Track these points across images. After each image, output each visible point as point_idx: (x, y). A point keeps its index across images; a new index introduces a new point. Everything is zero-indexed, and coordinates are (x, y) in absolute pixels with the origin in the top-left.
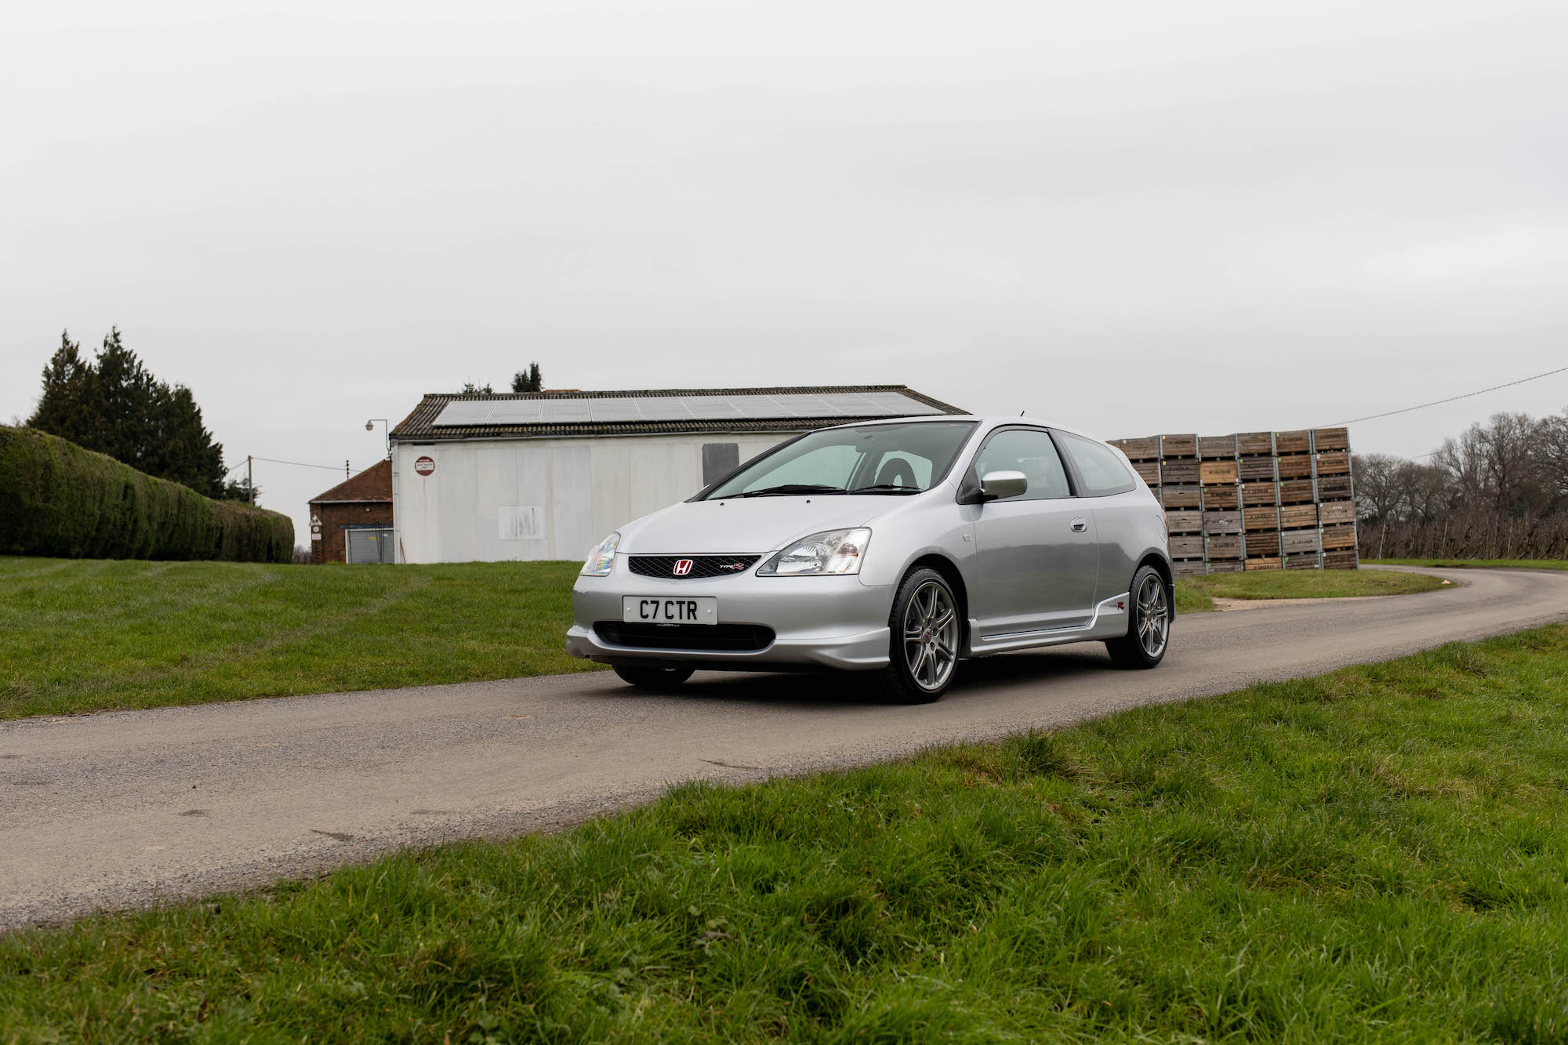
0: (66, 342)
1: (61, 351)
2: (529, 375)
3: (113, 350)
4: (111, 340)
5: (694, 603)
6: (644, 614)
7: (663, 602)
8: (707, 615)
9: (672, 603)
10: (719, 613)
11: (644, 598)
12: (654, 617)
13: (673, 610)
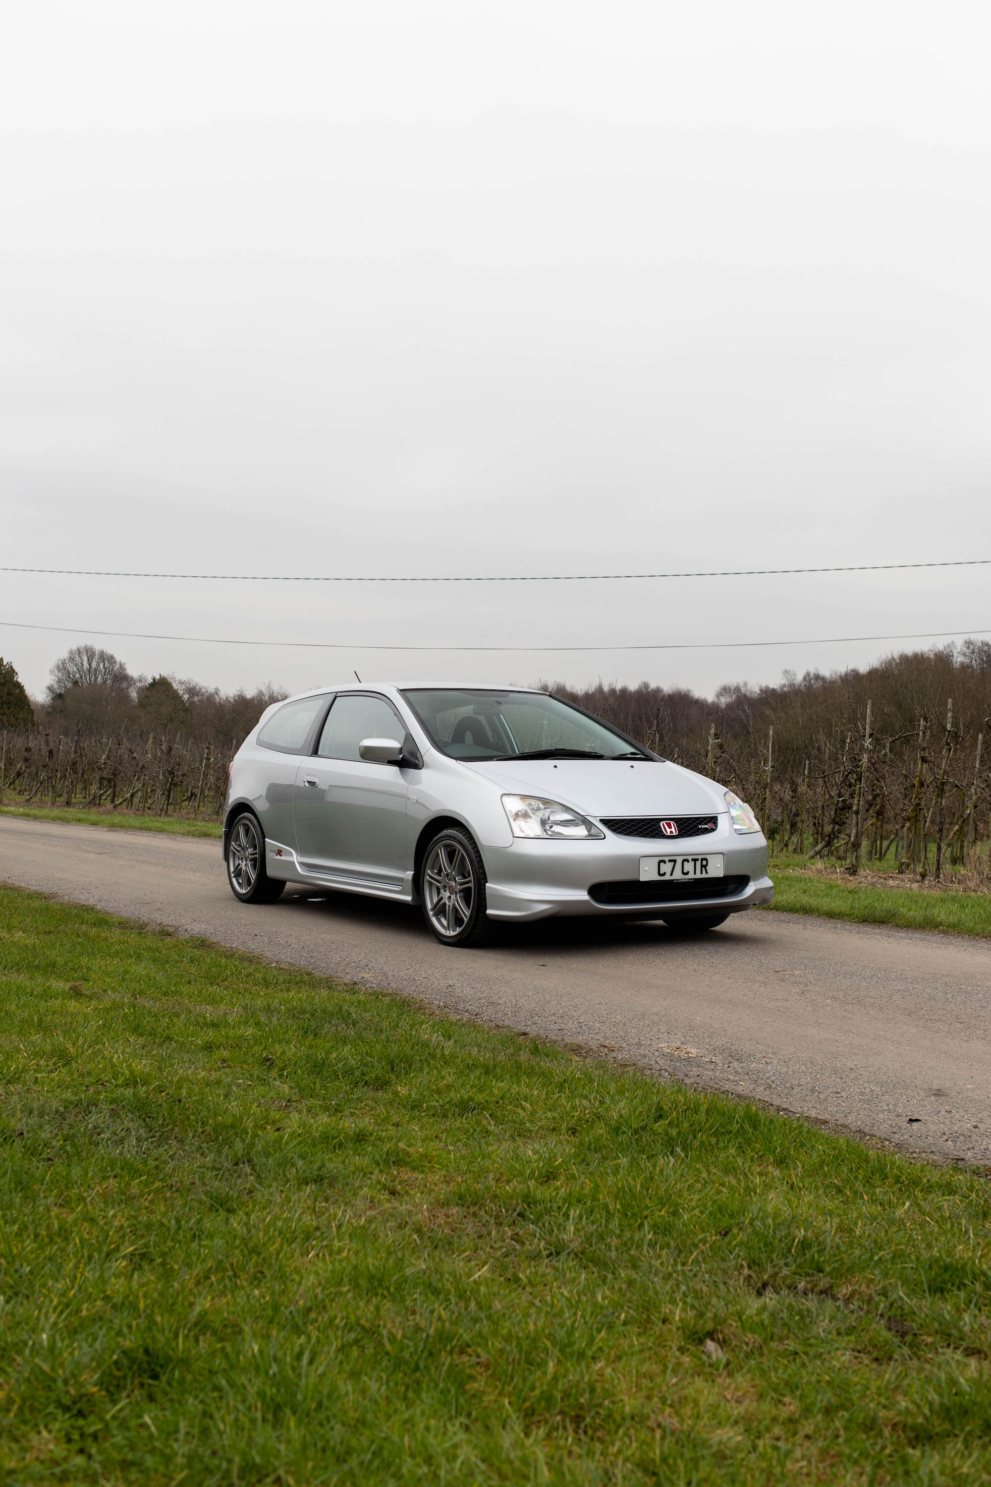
5: (706, 859)
6: (662, 872)
7: (679, 860)
8: (716, 870)
9: (687, 861)
10: (726, 866)
11: (662, 858)
12: (671, 875)
13: (689, 867)
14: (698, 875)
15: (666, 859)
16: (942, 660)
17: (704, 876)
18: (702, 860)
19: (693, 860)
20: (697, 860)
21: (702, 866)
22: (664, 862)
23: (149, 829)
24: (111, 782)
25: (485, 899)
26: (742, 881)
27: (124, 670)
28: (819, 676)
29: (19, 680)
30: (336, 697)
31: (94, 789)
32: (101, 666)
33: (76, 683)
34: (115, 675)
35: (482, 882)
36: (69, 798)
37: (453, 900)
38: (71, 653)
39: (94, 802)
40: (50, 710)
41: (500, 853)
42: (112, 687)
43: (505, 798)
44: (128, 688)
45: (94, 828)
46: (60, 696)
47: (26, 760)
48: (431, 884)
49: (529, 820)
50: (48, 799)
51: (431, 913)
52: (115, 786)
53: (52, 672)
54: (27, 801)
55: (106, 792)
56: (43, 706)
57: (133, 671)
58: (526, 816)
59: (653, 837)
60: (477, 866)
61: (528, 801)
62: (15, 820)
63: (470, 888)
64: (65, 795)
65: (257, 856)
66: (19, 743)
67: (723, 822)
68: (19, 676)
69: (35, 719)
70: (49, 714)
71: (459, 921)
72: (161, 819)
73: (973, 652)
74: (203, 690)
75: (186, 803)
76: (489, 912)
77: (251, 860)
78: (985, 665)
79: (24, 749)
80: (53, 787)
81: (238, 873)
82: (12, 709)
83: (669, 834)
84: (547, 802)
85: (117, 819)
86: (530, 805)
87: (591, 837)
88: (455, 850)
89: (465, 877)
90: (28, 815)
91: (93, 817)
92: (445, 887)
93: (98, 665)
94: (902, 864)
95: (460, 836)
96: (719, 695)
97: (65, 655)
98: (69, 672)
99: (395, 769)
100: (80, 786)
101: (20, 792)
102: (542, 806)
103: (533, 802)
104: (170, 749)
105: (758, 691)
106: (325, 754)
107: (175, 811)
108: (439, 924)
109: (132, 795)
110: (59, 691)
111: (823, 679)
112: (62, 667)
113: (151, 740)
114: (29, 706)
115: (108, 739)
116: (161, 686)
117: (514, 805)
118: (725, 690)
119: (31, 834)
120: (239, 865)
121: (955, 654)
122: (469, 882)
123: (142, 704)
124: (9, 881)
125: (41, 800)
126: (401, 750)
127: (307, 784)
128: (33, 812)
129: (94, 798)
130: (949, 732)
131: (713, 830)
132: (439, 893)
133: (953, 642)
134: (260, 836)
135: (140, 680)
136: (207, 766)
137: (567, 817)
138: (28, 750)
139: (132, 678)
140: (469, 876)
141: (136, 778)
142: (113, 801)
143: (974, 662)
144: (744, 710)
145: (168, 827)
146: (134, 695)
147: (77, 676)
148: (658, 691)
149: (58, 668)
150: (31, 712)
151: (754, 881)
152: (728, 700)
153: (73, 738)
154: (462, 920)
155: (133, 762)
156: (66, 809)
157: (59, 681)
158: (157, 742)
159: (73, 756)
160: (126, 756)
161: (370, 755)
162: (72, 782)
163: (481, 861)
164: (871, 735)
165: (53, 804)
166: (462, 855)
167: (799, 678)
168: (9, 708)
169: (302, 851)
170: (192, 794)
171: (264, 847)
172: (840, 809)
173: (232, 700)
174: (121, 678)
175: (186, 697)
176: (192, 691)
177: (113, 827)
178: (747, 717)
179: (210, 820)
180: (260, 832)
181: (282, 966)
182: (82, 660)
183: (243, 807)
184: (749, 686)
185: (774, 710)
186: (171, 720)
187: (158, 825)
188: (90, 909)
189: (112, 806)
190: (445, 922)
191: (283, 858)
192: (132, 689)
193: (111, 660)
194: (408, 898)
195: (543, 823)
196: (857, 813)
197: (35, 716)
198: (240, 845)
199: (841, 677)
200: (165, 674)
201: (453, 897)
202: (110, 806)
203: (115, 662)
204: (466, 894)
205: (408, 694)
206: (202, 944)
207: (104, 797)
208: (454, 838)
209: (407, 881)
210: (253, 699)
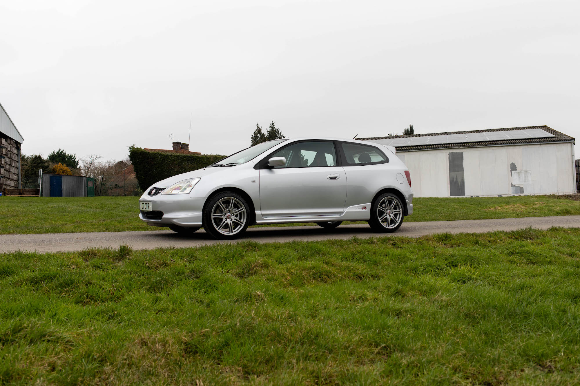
0: (258, 127)
1: (256, 130)
2: (409, 129)
3: (272, 129)
4: (272, 125)
5: (149, 204)
11: (142, 203)
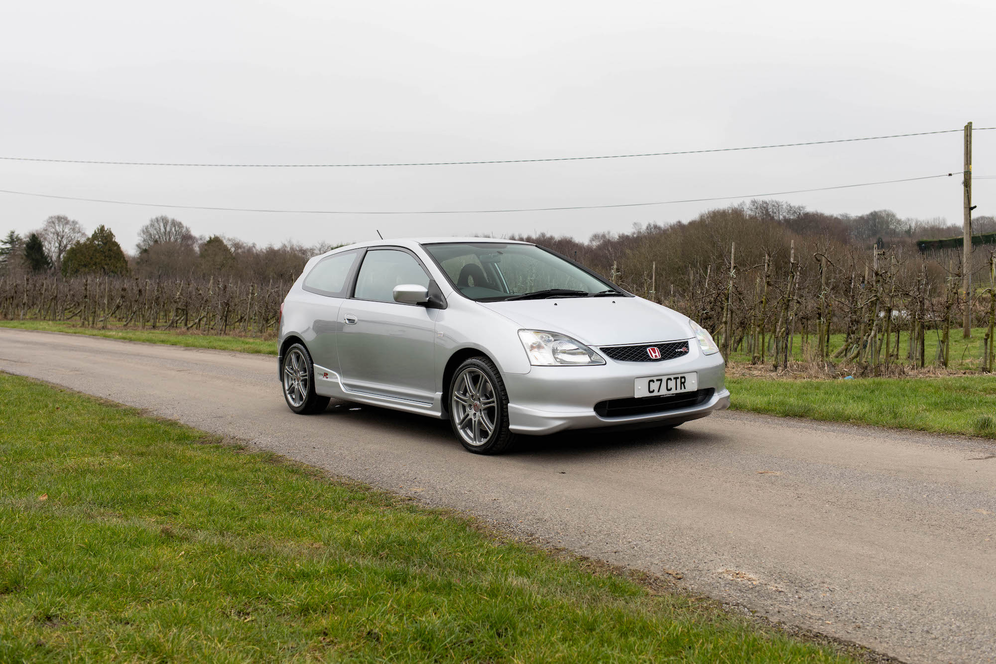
5: (684, 377)
6: (651, 390)
7: (664, 379)
8: (692, 385)
9: (670, 379)
10: (700, 382)
11: (651, 379)
12: (659, 391)
13: (672, 384)
14: (679, 391)
15: (655, 379)
16: (737, 214)
17: (683, 391)
18: (682, 378)
19: (674, 378)
20: (678, 378)
21: (682, 383)
22: (653, 381)
23: (214, 348)
24: (184, 311)
25: (507, 416)
26: (707, 393)
27: (189, 232)
28: (656, 226)
29: (116, 240)
30: (367, 251)
31: (172, 314)
32: (173, 229)
33: (156, 241)
34: (183, 235)
35: (504, 402)
36: (155, 323)
37: (476, 416)
38: (152, 221)
39: (173, 325)
40: (139, 260)
41: (518, 378)
42: (181, 244)
43: (521, 333)
44: (192, 245)
45: (174, 348)
46: (145, 251)
47: (123, 297)
48: (457, 402)
49: (542, 350)
50: (139, 324)
51: (459, 427)
52: (187, 314)
53: (139, 235)
54: (125, 326)
55: (180, 318)
56: (134, 258)
57: (195, 233)
58: (539, 347)
59: (642, 361)
60: (499, 390)
61: (540, 335)
62: (116, 343)
63: (494, 407)
64: (152, 321)
65: (307, 377)
66: (117, 284)
67: (692, 345)
68: (116, 236)
69: (129, 267)
70: (138, 263)
71: (484, 433)
72: (221, 338)
73: (757, 208)
74: (244, 245)
75: (238, 324)
76: (511, 427)
77: (302, 381)
78: (765, 216)
79: (120, 290)
80: (143, 316)
81: (292, 391)
82: (112, 261)
83: (654, 358)
84: (556, 336)
85: (191, 340)
86: (542, 337)
87: (593, 363)
88: (479, 376)
89: (488, 398)
90: (124, 338)
91: (173, 339)
92: (470, 405)
93: (171, 229)
94: (754, 358)
95: (483, 364)
96: (592, 240)
97: (148, 223)
98: (151, 234)
99: (422, 309)
100: (162, 314)
101: (120, 320)
102: (551, 338)
103: (544, 335)
104: (225, 287)
105: (618, 237)
106: (361, 297)
107: (230, 331)
108: (467, 436)
109: (200, 320)
110: (144, 248)
111: (659, 228)
112: (146, 231)
113: (211, 281)
114: (124, 258)
115: (181, 281)
116: (215, 243)
117: (530, 338)
118: (596, 237)
119: (127, 354)
120: (293, 384)
121: (745, 209)
122: (493, 402)
123: (202, 255)
124: (110, 398)
125: (135, 325)
126: (427, 294)
127: (347, 322)
128: (130, 335)
129: (172, 323)
130: (793, 264)
131: (686, 353)
132: (465, 411)
133: (744, 202)
134: (309, 362)
135: (201, 239)
136: (252, 299)
137: (573, 347)
138: (124, 290)
139: (195, 237)
140: (492, 396)
141: (202, 308)
142: (186, 325)
143: (757, 214)
144: (608, 250)
145: (228, 345)
146: (197, 249)
147: (157, 237)
148: (551, 238)
149: (143, 231)
150: (126, 262)
151: (718, 392)
152: (598, 243)
153: (155, 281)
154: (487, 432)
155: (199, 297)
156: (153, 331)
157: (144, 240)
158: (216, 282)
159: (156, 293)
160: (194, 293)
161: (401, 298)
162: (156, 312)
163: (503, 384)
164: (735, 267)
165: (143, 327)
166: (486, 379)
167: (644, 228)
168: (110, 260)
169: (344, 373)
170: (242, 318)
171: (313, 371)
172: (704, 319)
173: (264, 251)
174: (187, 238)
175: (233, 250)
176: (237, 246)
177: (188, 346)
178: (611, 254)
179: (256, 337)
180: (308, 359)
181: (343, 480)
182: (160, 226)
183: (293, 339)
184: (611, 234)
185: (631, 249)
186: (223, 265)
187: (221, 344)
188: (173, 424)
189: (186, 328)
190: (472, 435)
191: (328, 380)
192: (195, 245)
193: (180, 225)
194: (438, 414)
195: (554, 351)
196: (726, 323)
197: (128, 264)
198: (292, 369)
199: (671, 226)
200: (218, 234)
201: (478, 414)
202: (184, 329)
203: (183, 227)
204: (490, 412)
205: (429, 248)
206: (271, 459)
207: (179, 322)
208: (478, 366)
209: (437, 400)
210: (279, 250)
